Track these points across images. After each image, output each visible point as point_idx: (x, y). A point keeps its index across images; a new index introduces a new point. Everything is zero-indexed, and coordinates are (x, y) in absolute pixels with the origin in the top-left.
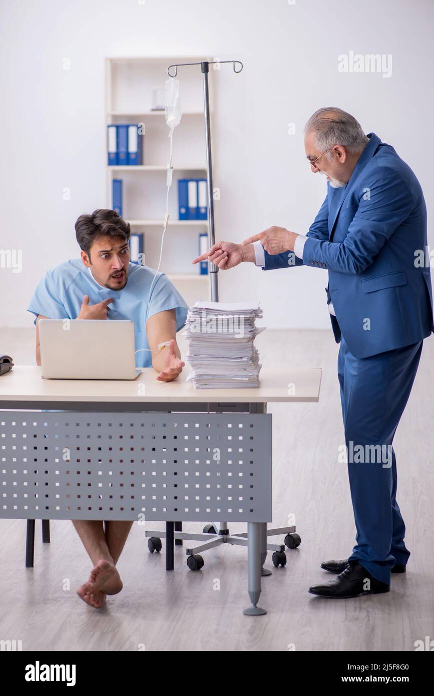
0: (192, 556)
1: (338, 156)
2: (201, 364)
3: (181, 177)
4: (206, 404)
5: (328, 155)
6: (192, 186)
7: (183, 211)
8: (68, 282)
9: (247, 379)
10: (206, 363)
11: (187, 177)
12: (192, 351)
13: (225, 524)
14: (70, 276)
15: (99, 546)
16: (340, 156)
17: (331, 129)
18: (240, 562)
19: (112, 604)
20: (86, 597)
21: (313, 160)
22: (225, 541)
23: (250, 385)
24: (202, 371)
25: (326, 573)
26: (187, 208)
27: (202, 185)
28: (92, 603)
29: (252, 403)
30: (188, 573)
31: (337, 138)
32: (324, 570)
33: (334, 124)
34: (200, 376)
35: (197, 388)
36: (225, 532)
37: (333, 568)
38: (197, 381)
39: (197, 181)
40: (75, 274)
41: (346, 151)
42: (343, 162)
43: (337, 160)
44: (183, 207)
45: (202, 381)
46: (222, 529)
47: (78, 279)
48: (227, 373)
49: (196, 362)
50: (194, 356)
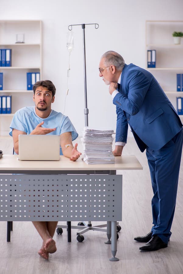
0: (79, 236)
1: (112, 70)
2: (90, 154)
3: (28, 72)
4: (94, 171)
5: (108, 68)
6: (33, 75)
7: (29, 86)
8: (27, 116)
9: (110, 160)
10: (92, 153)
11: (31, 72)
12: (86, 148)
13: (90, 222)
14: (27, 113)
15: (46, 232)
16: (112, 71)
17: (112, 58)
18: (98, 238)
19: (51, 257)
20: (43, 254)
21: (101, 70)
22: (90, 229)
23: (111, 163)
24: (91, 157)
25: (136, 242)
26: (31, 85)
27: (38, 75)
28: (45, 257)
29: (111, 170)
30: (77, 243)
31: (113, 62)
32: (135, 241)
33: (114, 56)
34: (90, 159)
35: (89, 164)
36: (90, 225)
37: (140, 240)
38: (89, 161)
39: (36, 73)
40: (29, 113)
41: (116, 69)
42: (113, 73)
43: (111, 72)
44: (29, 84)
45: (91, 161)
46: (89, 224)
47: (30, 115)
48: (101, 158)
49: (88, 153)
50: (87, 150)
